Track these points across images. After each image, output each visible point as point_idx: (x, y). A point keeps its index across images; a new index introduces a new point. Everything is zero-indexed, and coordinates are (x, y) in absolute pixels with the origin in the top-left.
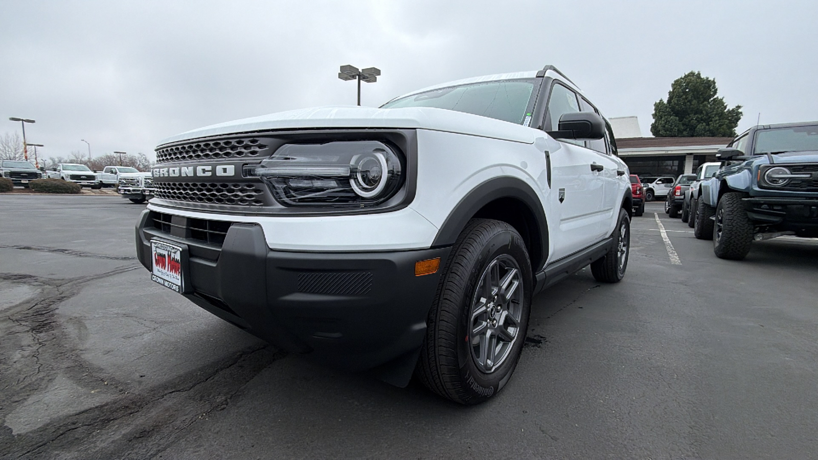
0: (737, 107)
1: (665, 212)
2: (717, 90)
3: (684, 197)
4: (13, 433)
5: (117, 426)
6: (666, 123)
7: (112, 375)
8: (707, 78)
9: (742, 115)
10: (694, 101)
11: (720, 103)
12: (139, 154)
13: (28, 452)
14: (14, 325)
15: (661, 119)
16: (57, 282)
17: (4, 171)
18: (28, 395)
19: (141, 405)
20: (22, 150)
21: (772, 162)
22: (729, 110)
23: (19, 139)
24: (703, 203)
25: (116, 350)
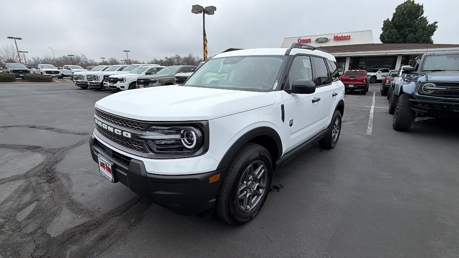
0: (434, 23)
1: (380, 91)
2: (423, 11)
3: (390, 84)
4: (51, 237)
5: (92, 234)
6: (389, 34)
7: (86, 207)
8: (418, 4)
9: (437, 28)
10: (408, 19)
11: (424, 20)
12: (81, 55)
13: (59, 246)
14: (39, 178)
15: (387, 31)
16: (53, 151)
17: (10, 70)
18: (53, 218)
19: (100, 223)
20: (16, 55)
21: (427, 80)
22: (429, 24)
23: (14, 48)
24: (395, 94)
25: (86, 193)
